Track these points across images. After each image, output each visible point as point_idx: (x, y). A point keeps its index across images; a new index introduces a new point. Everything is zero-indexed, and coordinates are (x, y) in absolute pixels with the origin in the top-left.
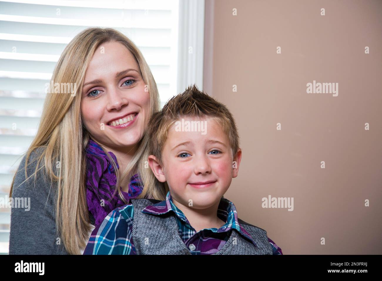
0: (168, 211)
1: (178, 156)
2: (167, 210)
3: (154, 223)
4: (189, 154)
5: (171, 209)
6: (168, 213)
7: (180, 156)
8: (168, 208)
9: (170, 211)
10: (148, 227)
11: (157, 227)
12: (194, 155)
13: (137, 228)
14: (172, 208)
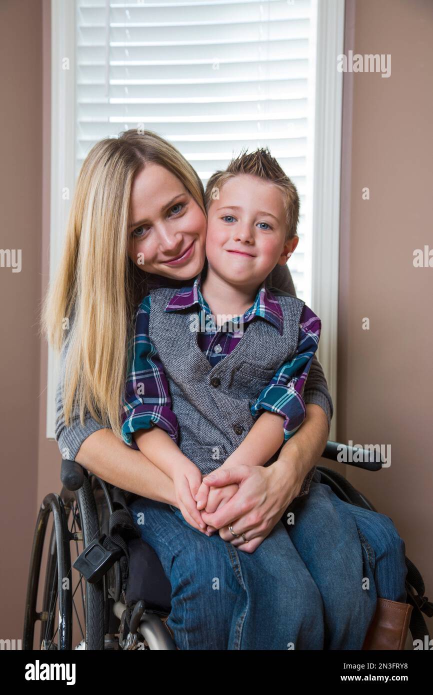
0: (194, 303)
1: (222, 218)
2: (193, 301)
3: (173, 323)
4: (235, 219)
5: (197, 302)
6: (193, 305)
7: (224, 219)
8: (194, 299)
9: (196, 304)
10: (165, 329)
11: (176, 328)
12: (239, 220)
13: (153, 328)
14: (199, 300)
